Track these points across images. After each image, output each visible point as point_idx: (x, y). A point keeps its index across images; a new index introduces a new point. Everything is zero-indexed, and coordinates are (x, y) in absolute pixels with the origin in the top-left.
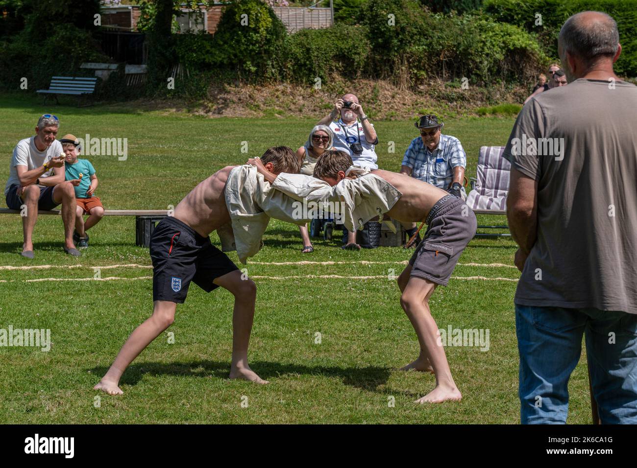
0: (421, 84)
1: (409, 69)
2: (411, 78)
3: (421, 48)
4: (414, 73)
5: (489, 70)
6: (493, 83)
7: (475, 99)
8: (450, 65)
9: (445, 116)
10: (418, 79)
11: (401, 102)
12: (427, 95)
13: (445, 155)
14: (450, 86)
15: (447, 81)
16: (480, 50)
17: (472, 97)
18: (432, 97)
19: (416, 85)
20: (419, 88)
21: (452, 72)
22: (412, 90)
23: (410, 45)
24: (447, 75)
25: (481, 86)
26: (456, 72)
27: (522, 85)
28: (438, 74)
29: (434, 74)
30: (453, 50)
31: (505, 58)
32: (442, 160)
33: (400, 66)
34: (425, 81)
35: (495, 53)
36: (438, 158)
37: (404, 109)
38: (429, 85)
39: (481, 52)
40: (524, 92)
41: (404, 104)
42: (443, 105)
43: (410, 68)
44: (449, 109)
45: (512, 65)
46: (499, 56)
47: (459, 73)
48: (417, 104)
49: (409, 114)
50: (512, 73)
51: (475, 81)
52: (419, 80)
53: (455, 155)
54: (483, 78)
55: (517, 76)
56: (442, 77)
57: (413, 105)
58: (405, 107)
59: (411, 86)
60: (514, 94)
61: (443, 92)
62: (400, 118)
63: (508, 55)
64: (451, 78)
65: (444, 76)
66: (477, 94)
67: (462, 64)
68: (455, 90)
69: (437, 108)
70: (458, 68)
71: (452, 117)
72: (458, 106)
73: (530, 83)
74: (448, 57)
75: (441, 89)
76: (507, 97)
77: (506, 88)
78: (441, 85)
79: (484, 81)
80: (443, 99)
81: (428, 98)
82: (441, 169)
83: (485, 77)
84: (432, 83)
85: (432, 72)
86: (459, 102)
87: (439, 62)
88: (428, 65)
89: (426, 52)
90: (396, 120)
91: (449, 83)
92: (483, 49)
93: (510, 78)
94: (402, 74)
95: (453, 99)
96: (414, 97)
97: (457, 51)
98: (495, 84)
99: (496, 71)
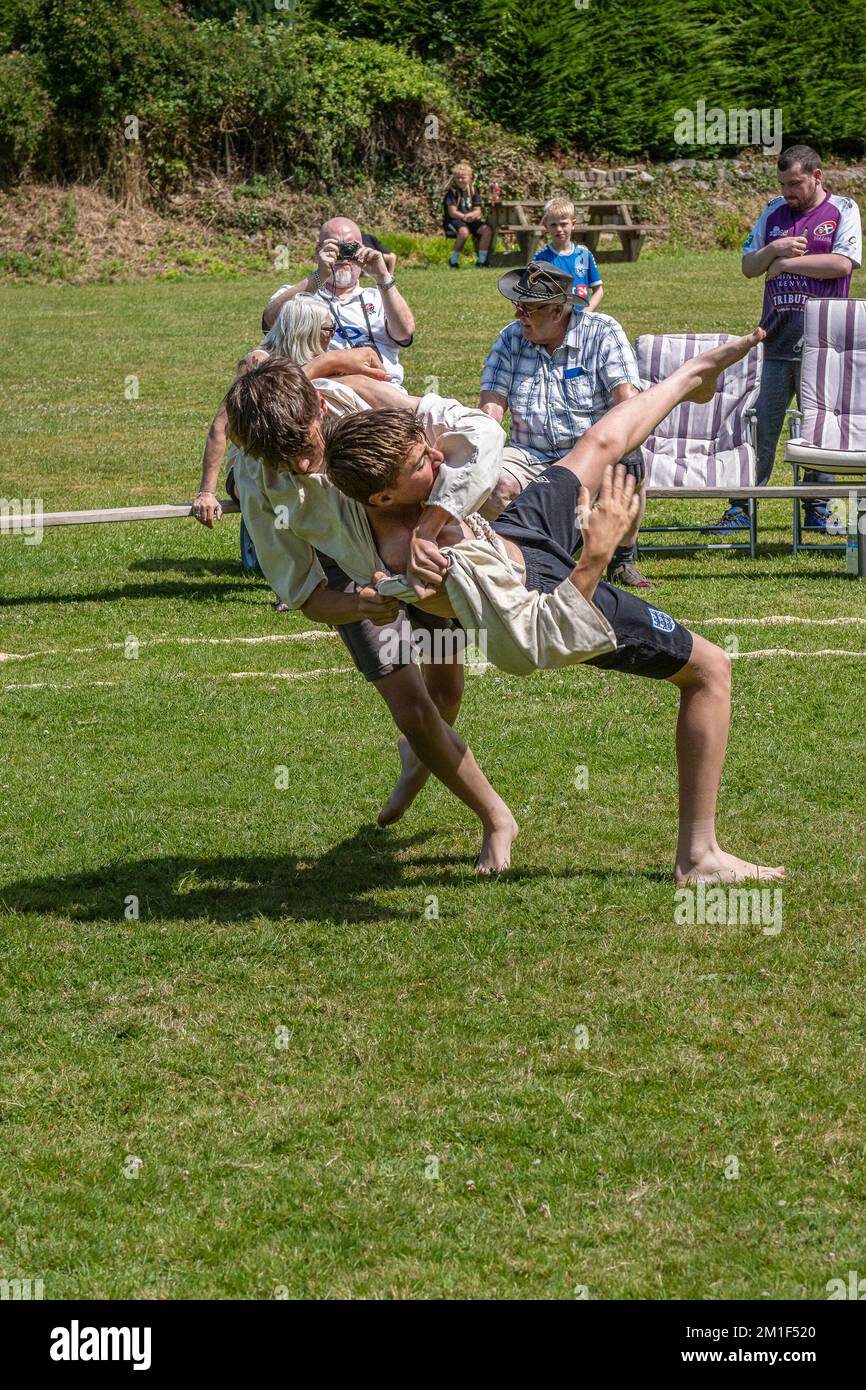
0: (176, 191)
1: (146, 156)
2: (151, 178)
3: (171, 104)
4: (156, 166)
5: (337, 153)
6: (346, 186)
7: (306, 224)
8: (241, 145)
9: (240, 266)
10: (167, 180)
11: (131, 238)
12: (192, 218)
13: (588, 360)
14: (246, 195)
15: (237, 183)
16: (311, 105)
17: (300, 219)
18: (204, 223)
19: (163, 195)
20: (170, 202)
21: (248, 160)
22: (155, 206)
23: (146, 99)
24: (236, 168)
25: (317, 192)
26: (258, 160)
27: (413, 186)
28: (214, 166)
29: (204, 166)
30: (248, 107)
31: (371, 124)
32: (580, 372)
33: (123, 150)
34: (185, 183)
35: (349, 113)
36: (570, 367)
37: (139, 254)
38: (196, 193)
39: (315, 111)
40: (420, 204)
41: (139, 243)
42: (233, 240)
43: (148, 153)
44: (247, 249)
45: (388, 140)
46: (359, 120)
47: (265, 162)
48: (170, 242)
49: (153, 265)
50: (388, 158)
51: (303, 180)
52: (170, 183)
53: (613, 357)
54: (324, 174)
55: (401, 167)
56: (224, 172)
57: (160, 244)
58: (141, 248)
59: (153, 198)
60: (396, 209)
61: (230, 209)
62: (134, 275)
63: (378, 118)
64: (246, 176)
65: (229, 170)
66: (310, 211)
67: (271, 141)
68: (257, 203)
69: (219, 249)
70: (262, 150)
71: (256, 269)
72: (268, 241)
73: (432, 182)
74: (237, 125)
75: (224, 202)
76: (380, 217)
77: (378, 196)
78: (223, 192)
79: (326, 181)
80: (231, 225)
81: (194, 225)
82: (580, 393)
83: (328, 171)
84: (202, 190)
85: (200, 162)
86: (269, 233)
87: (217, 136)
88: (191, 145)
89: (184, 114)
90: (124, 281)
91: (242, 187)
92: (319, 102)
93: (385, 172)
94: (131, 169)
95: (254, 225)
96: (160, 223)
97: (257, 109)
98: (353, 186)
99: (352, 155)
